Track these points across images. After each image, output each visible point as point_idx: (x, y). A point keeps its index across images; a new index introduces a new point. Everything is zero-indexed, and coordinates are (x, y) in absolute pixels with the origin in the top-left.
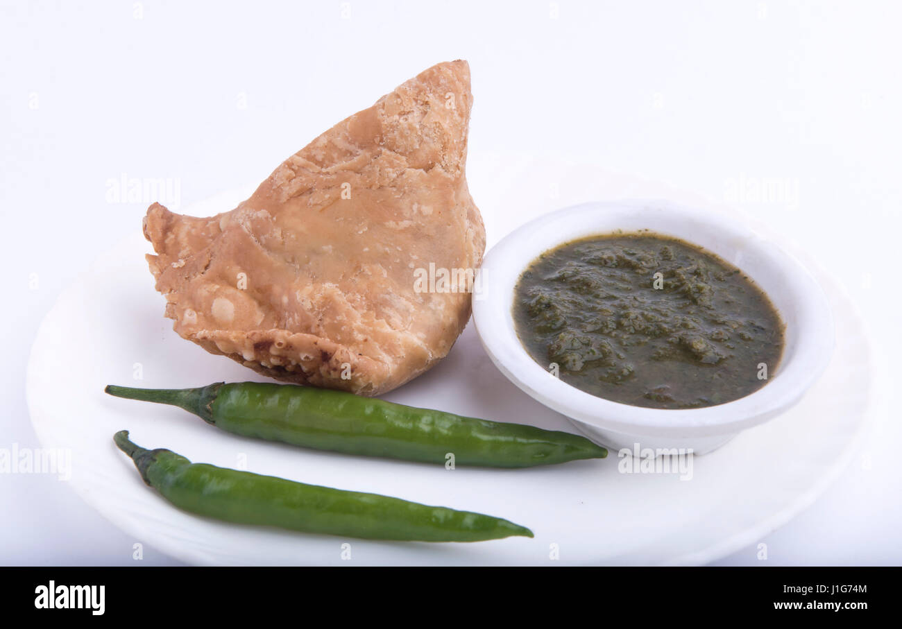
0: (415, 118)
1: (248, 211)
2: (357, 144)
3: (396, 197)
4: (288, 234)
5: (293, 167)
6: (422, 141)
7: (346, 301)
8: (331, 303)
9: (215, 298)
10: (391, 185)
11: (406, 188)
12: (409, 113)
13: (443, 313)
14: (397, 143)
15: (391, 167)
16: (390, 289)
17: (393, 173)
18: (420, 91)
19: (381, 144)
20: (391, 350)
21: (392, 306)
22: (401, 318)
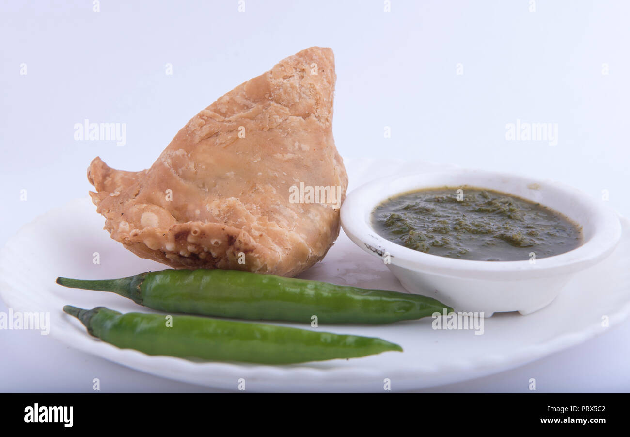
0: (295, 81)
1: (169, 152)
2: (252, 99)
3: (282, 136)
4: (200, 166)
5: (203, 118)
6: (300, 97)
7: (245, 209)
8: (233, 210)
9: (143, 213)
10: (278, 128)
11: (289, 130)
12: (290, 77)
13: (318, 221)
14: (282, 97)
15: (277, 114)
16: (279, 202)
17: (280, 119)
18: (298, 63)
19: (270, 98)
20: (281, 243)
21: (280, 214)
22: (288, 223)
